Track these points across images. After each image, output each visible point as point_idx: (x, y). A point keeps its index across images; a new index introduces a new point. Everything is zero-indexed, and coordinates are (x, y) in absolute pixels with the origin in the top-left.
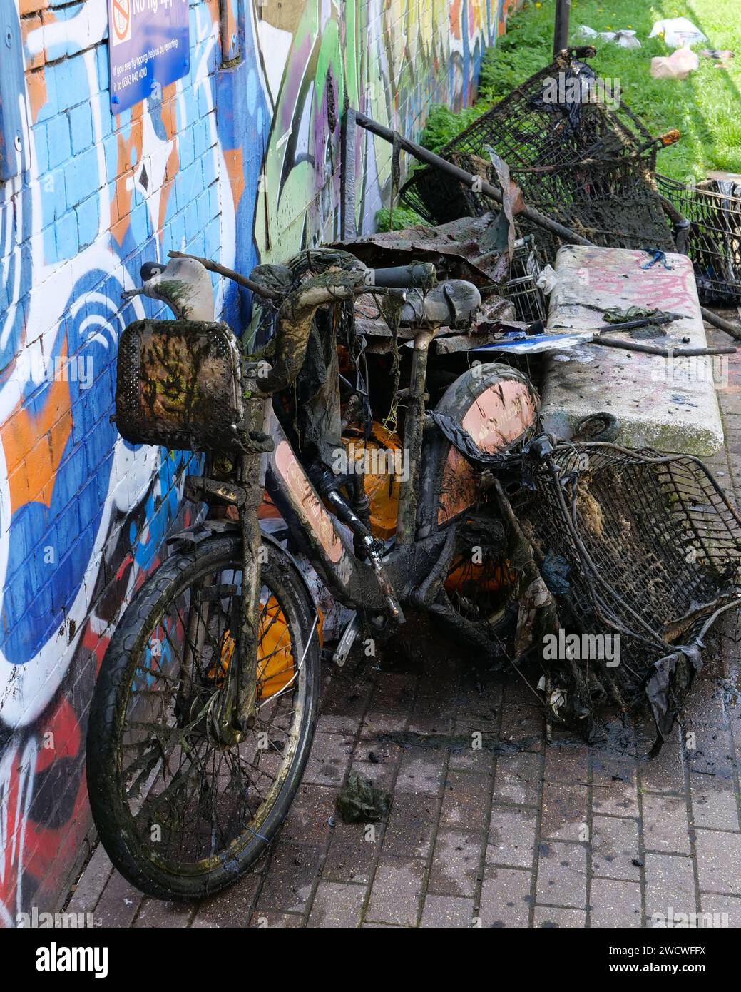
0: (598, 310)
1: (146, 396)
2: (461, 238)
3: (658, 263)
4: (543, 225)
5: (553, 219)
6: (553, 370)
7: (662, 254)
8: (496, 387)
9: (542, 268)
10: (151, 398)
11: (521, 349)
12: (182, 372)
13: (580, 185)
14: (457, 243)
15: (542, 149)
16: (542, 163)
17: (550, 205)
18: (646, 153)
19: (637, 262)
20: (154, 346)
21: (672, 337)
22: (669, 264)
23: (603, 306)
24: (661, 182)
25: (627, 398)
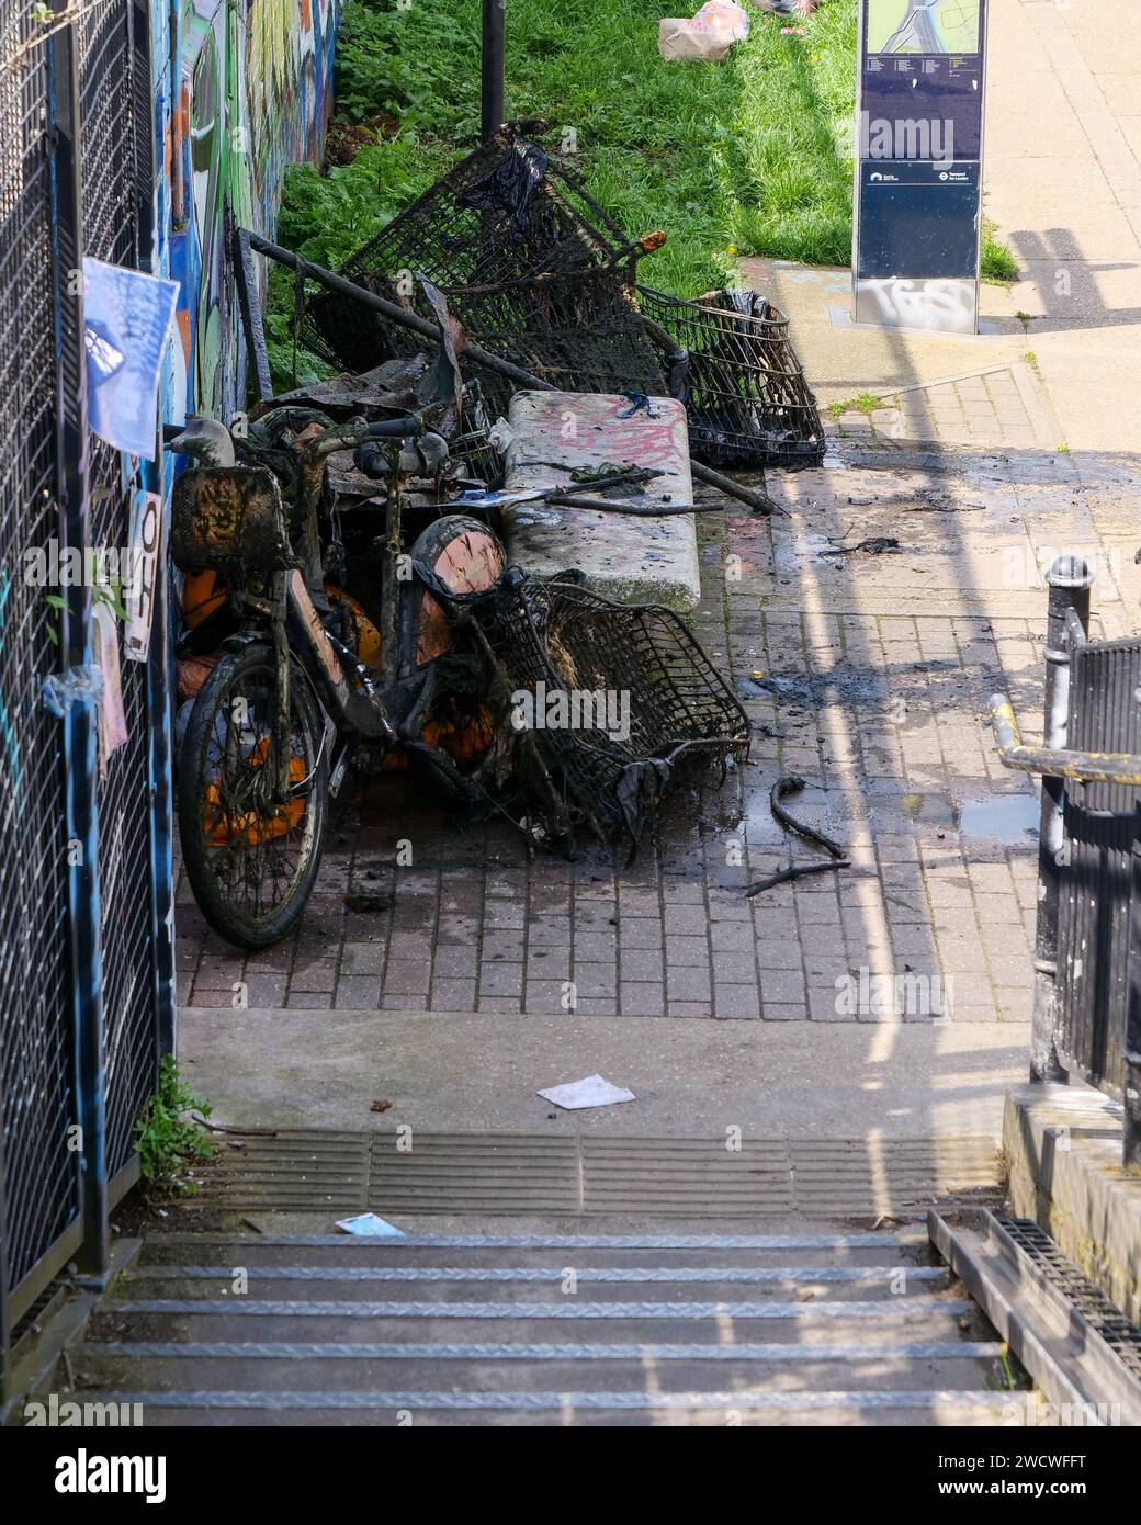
0: (565, 469)
1: (199, 528)
2: (395, 388)
3: (640, 411)
4: (491, 366)
5: (501, 357)
6: (516, 533)
7: (645, 399)
8: (463, 537)
9: (493, 422)
10: (204, 530)
11: (484, 503)
12: (232, 507)
13: (535, 308)
14: (392, 394)
15: (482, 260)
16: (483, 280)
17: (495, 337)
18: (621, 262)
19: (615, 409)
20: (207, 488)
21: (652, 496)
22: (654, 411)
23: (570, 464)
24: (648, 297)
25: (598, 556)
